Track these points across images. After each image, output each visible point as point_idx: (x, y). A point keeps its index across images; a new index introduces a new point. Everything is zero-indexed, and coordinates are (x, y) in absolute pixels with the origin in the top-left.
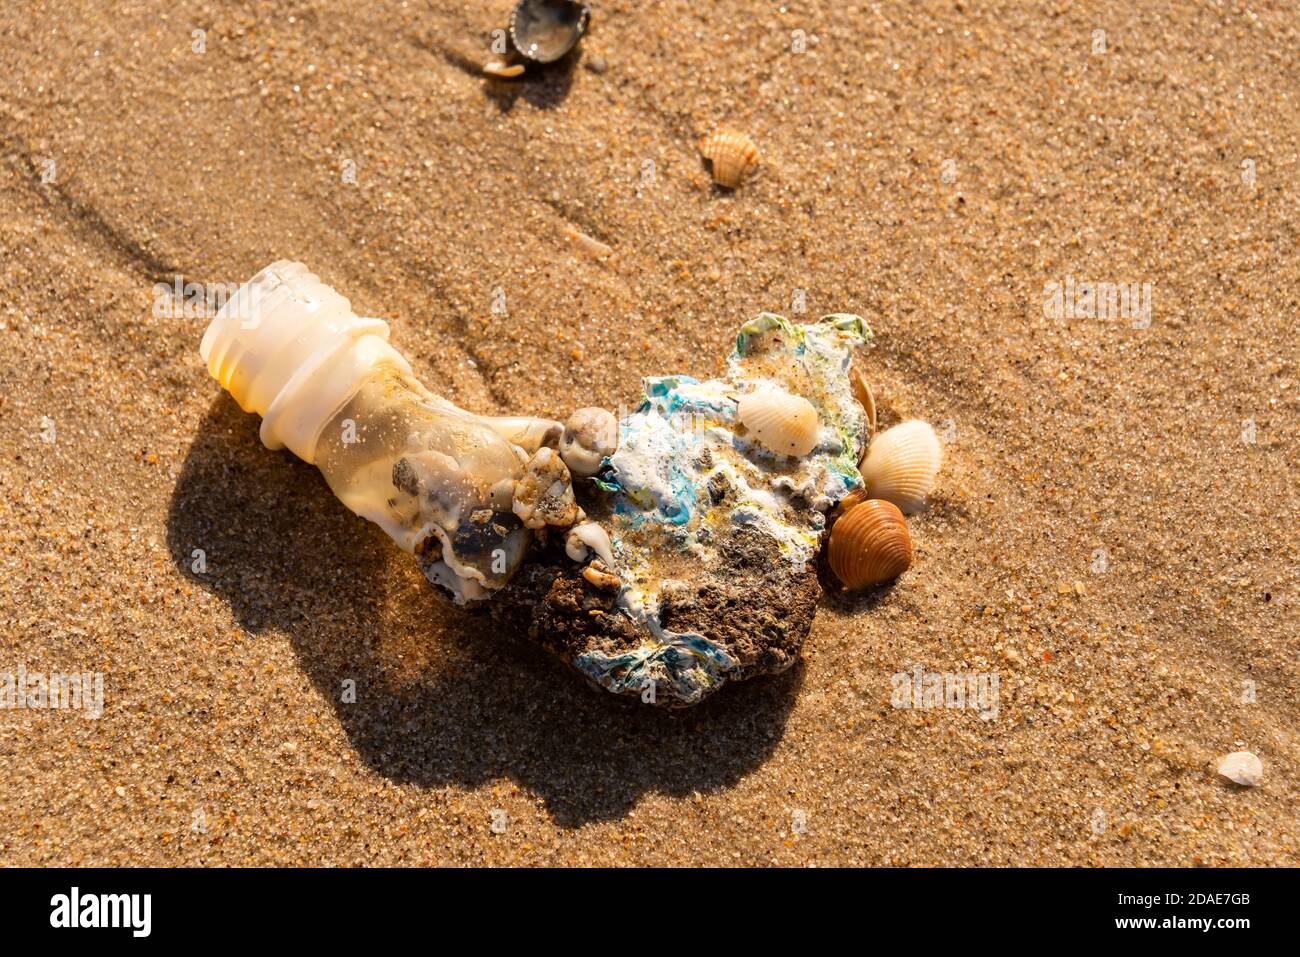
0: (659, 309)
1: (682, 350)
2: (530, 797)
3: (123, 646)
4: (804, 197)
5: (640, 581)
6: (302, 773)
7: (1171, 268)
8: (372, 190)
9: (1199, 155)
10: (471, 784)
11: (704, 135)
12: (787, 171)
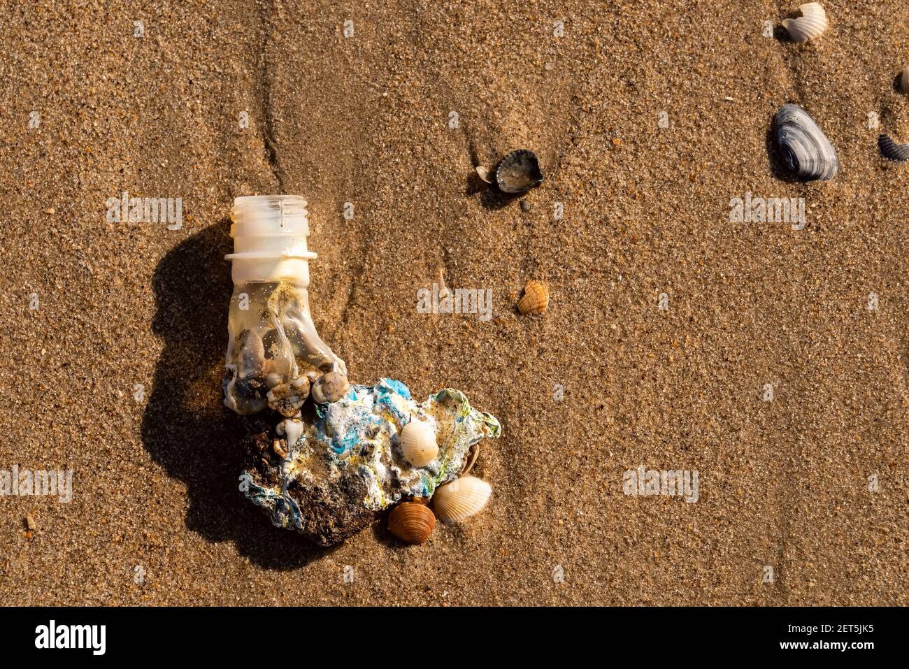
0: (441, 338)
1: (432, 365)
2: (186, 501)
3: (101, 291)
4: (544, 345)
5: (299, 461)
6: (114, 409)
7: (652, 516)
8: (383, 179)
9: (715, 478)
10: (171, 474)
11: (535, 279)
12: (549, 327)
